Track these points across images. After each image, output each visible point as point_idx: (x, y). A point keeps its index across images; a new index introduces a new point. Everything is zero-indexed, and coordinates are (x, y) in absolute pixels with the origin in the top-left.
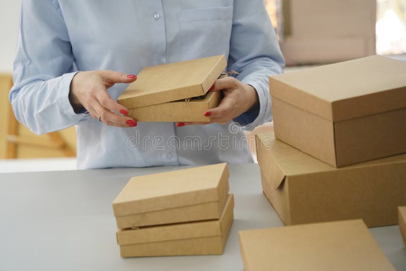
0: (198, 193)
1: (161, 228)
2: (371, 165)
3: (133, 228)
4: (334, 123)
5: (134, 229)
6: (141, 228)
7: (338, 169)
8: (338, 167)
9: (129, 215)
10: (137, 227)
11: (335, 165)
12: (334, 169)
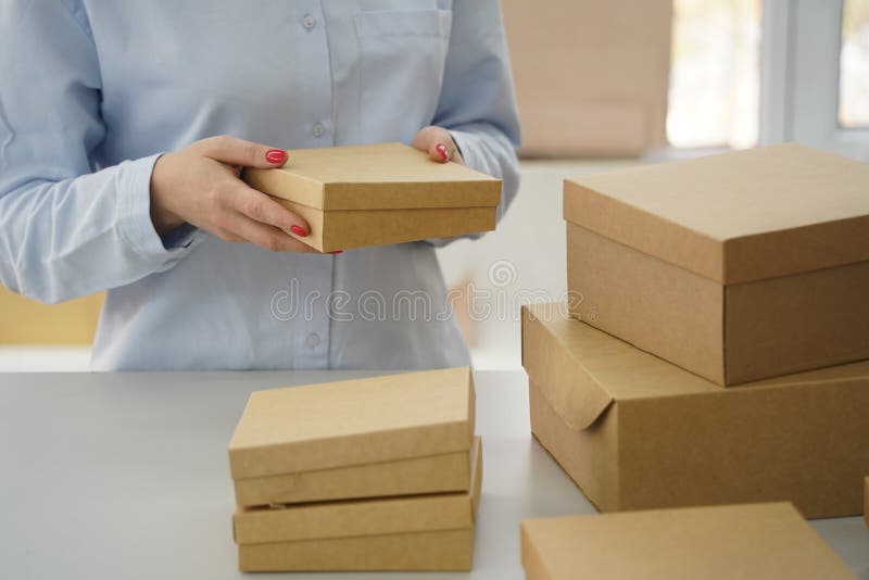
0: (424, 432)
1: (335, 508)
2: (798, 383)
3: (271, 505)
4: (725, 288)
5: (274, 509)
6: (290, 505)
7: (727, 390)
8: (727, 386)
9: (266, 477)
10: (281, 504)
11: (721, 380)
12: (720, 389)
